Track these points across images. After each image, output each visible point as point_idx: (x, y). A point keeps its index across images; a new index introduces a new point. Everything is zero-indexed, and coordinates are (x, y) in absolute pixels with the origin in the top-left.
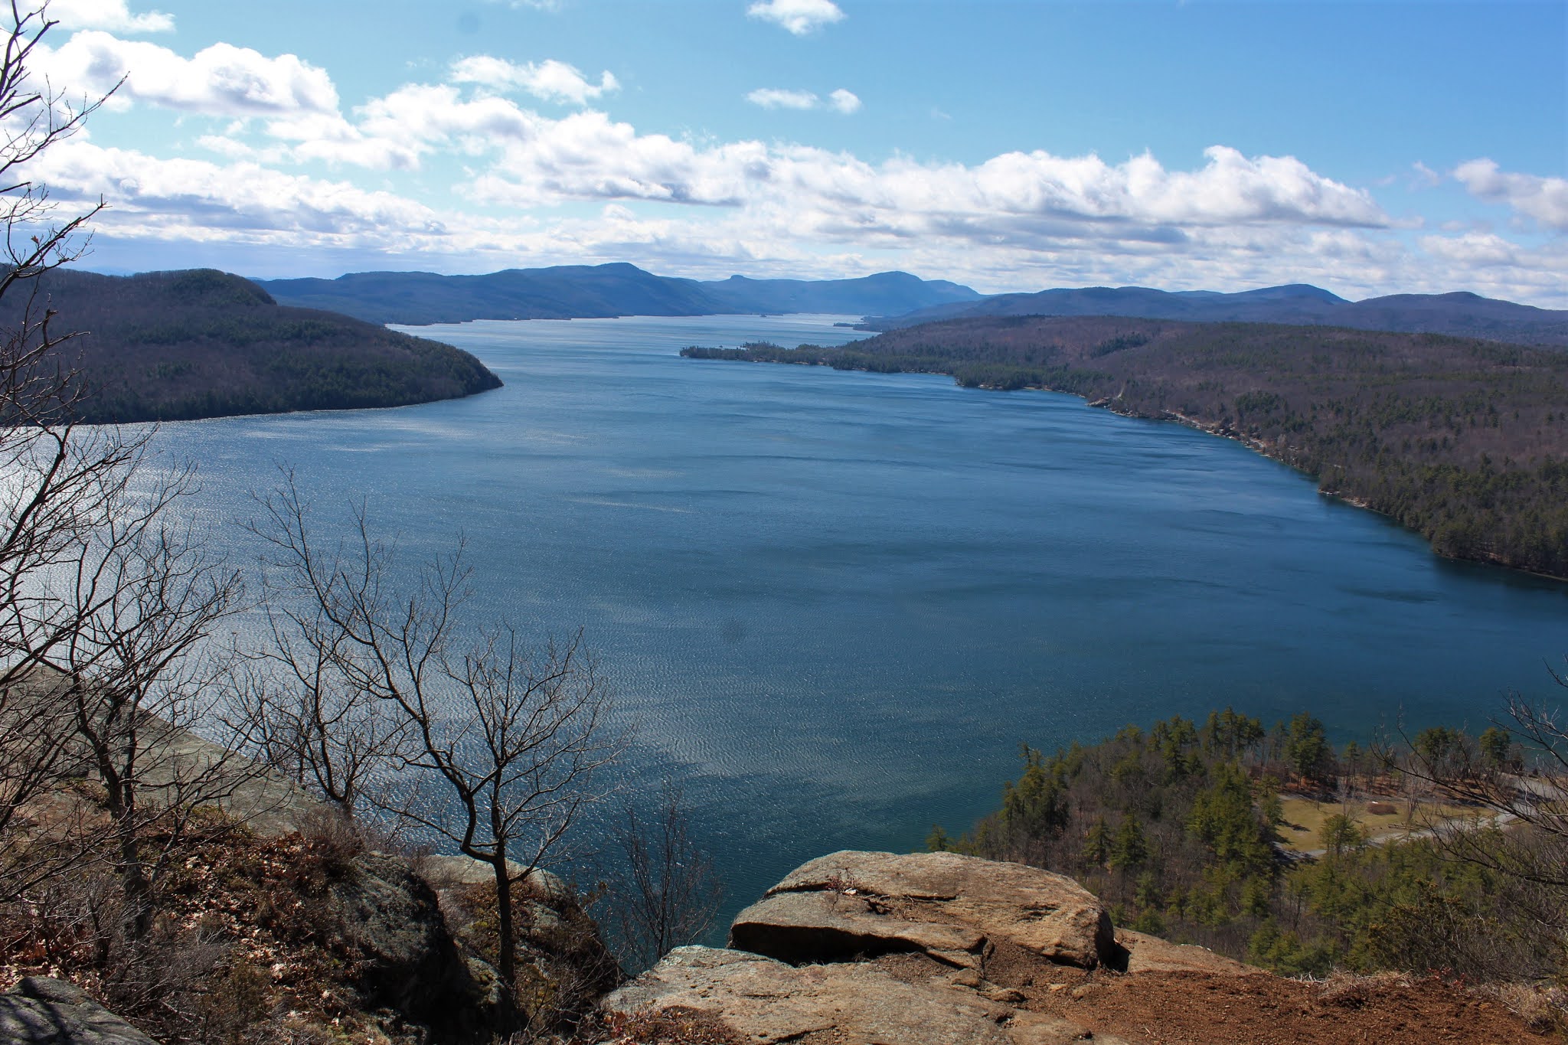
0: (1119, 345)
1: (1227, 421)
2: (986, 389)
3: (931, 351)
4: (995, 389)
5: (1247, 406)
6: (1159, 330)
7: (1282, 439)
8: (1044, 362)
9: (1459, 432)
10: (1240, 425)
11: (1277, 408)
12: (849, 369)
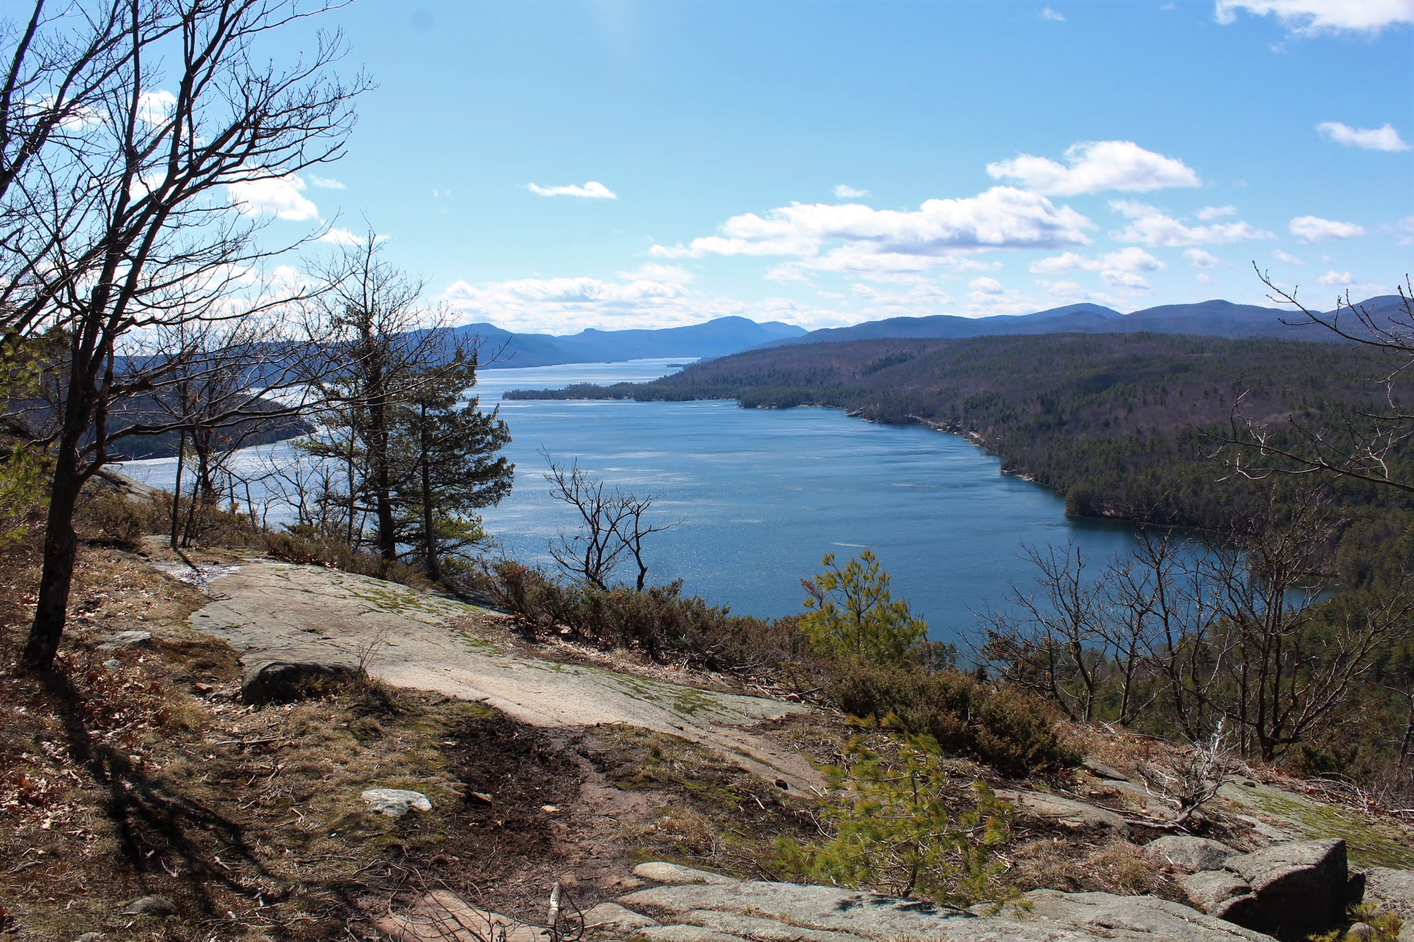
0: (889, 362)
1: (956, 419)
2: (763, 408)
3: (725, 380)
4: (770, 408)
5: (973, 406)
6: (925, 347)
7: (990, 429)
8: (821, 383)
9: (1130, 410)
10: (965, 423)
11: (996, 404)
12: (649, 400)
